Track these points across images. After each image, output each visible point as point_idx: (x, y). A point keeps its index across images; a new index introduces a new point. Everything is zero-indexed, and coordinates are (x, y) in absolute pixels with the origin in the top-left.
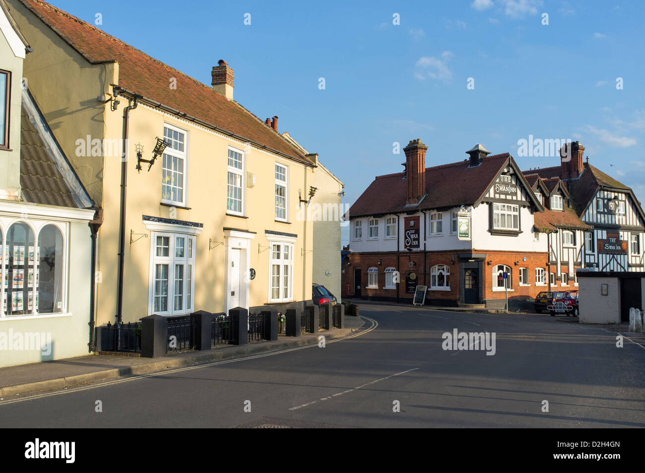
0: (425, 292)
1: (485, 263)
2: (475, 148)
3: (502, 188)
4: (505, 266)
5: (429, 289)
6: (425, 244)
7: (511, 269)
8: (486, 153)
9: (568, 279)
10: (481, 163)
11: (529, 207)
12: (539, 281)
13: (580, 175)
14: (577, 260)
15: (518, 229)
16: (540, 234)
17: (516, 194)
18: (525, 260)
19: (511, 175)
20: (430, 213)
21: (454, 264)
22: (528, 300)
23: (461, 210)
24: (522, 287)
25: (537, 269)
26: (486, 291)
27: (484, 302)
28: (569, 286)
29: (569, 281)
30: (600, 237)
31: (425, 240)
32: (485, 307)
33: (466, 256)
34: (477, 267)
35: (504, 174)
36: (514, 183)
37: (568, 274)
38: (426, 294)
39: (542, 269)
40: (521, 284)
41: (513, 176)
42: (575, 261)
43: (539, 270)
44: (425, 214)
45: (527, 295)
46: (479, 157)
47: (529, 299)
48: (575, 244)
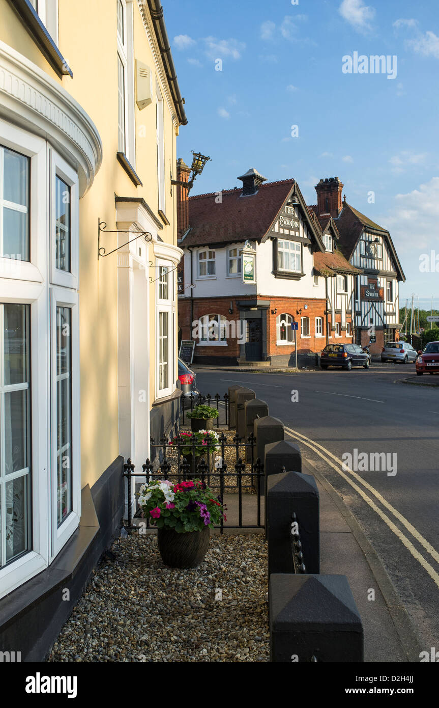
0: (194, 349)
1: (269, 311)
2: (248, 173)
3: (286, 222)
4: (287, 315)
5: (198, 345)
6: (192, 289)
7: (293, 318)
8: (262, 180)
9: (340, 329)
10: (257, 191)
11: (309, 246)
12: (317, 332)
13: (340, 215)
14: (348, 308)
15: (300, 272)
16: (319, 277)
17: (298, 229)
18: (306, 308)
19: (294, 206)
20: (197, 251)
21: (232, 313)
22: (309, 355)
23: (246, 246)
24: (303, 339)
25: (316, 318)
26: (271, 346)
27: (269, 359)
28: (341, 337)
29: (342, 332)
30: (362, 284)
31: (192, 284)
32: (270, 364)
33: (248, 303)
34: (260, 317)
35: (288, 204)
36: (296, 216)
37: (340, 324)
38: (195, 350)
39: (320, 318)
40: (303, 336)
41: (296, 208)
42: (347, 309)
43: (317, 320)
44: (191, 252)
45: (307, 348)
46: (255, 185)
47: (310, 353)
48: (346, 290)
